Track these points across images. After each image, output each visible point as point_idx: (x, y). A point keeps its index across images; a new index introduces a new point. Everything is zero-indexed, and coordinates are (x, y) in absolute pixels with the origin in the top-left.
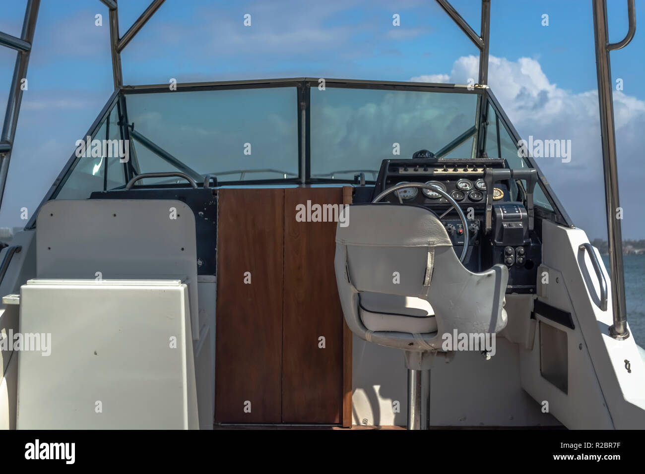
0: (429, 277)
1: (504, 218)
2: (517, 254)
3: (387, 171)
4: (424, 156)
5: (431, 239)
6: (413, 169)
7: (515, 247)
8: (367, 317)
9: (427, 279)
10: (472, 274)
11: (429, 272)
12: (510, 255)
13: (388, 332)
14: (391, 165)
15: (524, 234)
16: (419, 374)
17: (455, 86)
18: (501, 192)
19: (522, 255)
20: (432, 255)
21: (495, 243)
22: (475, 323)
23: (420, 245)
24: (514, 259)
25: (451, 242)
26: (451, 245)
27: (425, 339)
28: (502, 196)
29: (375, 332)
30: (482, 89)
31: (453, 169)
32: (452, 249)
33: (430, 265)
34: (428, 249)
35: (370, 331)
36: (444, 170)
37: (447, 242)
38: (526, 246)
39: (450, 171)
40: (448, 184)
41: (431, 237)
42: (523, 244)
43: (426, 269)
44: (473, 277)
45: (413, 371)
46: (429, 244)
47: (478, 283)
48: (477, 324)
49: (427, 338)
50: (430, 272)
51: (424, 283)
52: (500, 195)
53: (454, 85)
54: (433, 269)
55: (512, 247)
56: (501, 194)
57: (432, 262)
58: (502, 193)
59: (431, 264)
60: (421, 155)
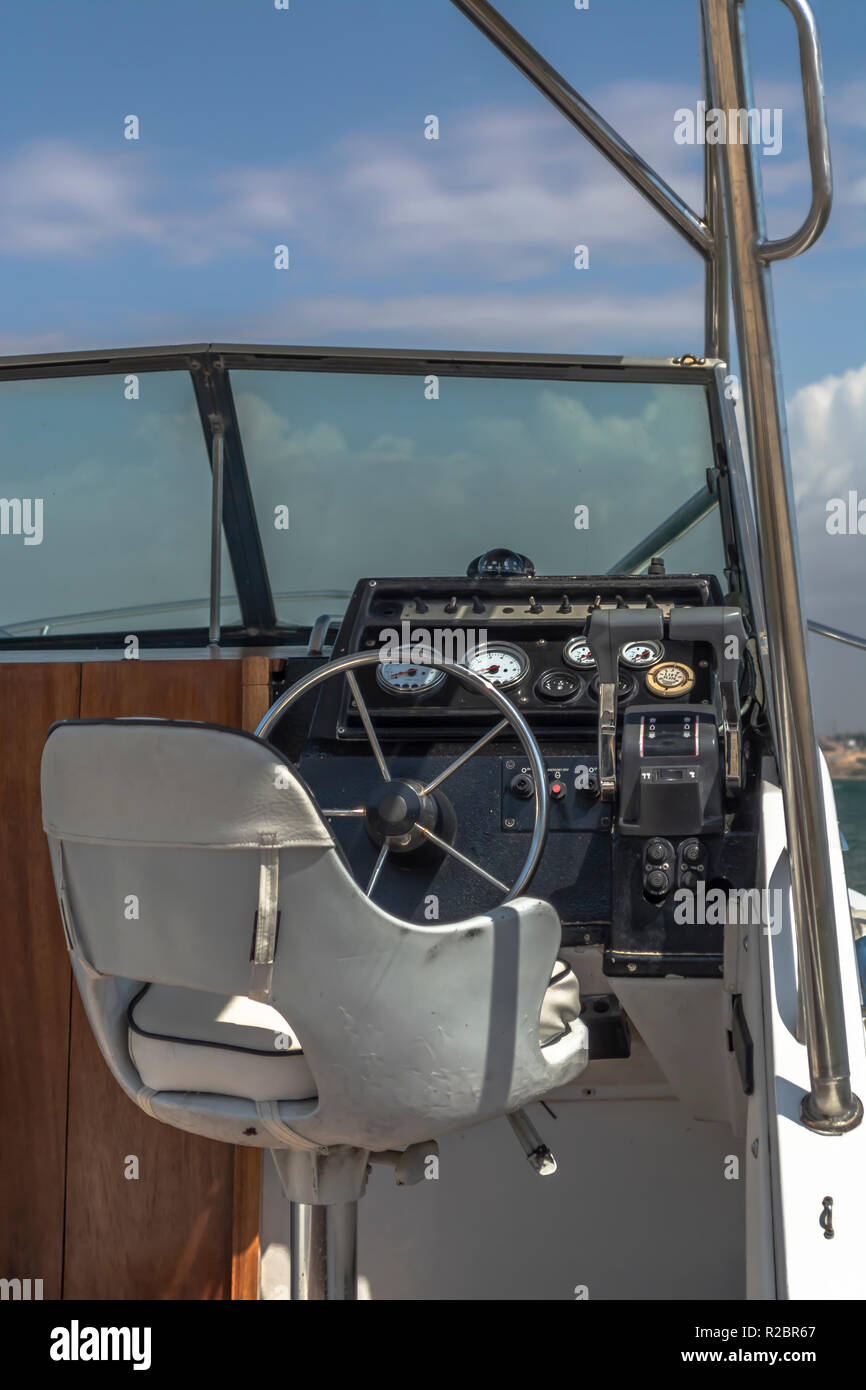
0: (269, 939)
1: (645, 755)
2: (681, 860)
3: (367, 613)
4: (499, 568)
5: (265, 827)
6: (443, 606)
7: (675, 840)
8: (144, 1050)
9: (263, 944)
10: (405, 931)
11: (267, 922)
12: (660, 862)
13: (193, 1093)
14: (381, 595)
15: (703, 803)
16: (320, 1215)
17: (624, 362)
18: (686, 674)
19: (696, 863)
20: (272, 873)
21: (618, 827)
22: (434, 1073)
23: (238, 845)
24: (671, 876)
25: (327, 835)
26: (330, 842)
27: (286, 1118)
28: (689, 685)
29: (160, 1092)
30: (704, 369)
31: (558, 607)
32: (330, 856)
33: (267, 903)
34: (258, 857)
35: (148, 1088)
36: (533, 610)
37: (316, 836)
38: (705, 838)
39: (550, 613)
40: (540, 648)
41: (266, 820)
42: (698, 831)
43: (257, 914)
44: (408, 938)
45: (302, 1207)
46: (262, 842)
47: (433, 954)
48: (445, 1077)
49: (291, 1114)
50: (271, 925)
51: (253, 956)
52: (684, 683)
53: (620, 358)
54: (279, 913)
55: (667, 838)
56: (687, 679)
57: (272, 894)
58: (691, 675)
59: (272, 898)
60: (489, 564)
